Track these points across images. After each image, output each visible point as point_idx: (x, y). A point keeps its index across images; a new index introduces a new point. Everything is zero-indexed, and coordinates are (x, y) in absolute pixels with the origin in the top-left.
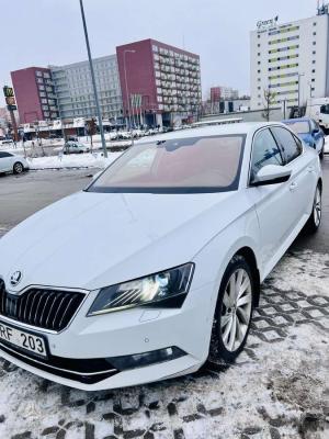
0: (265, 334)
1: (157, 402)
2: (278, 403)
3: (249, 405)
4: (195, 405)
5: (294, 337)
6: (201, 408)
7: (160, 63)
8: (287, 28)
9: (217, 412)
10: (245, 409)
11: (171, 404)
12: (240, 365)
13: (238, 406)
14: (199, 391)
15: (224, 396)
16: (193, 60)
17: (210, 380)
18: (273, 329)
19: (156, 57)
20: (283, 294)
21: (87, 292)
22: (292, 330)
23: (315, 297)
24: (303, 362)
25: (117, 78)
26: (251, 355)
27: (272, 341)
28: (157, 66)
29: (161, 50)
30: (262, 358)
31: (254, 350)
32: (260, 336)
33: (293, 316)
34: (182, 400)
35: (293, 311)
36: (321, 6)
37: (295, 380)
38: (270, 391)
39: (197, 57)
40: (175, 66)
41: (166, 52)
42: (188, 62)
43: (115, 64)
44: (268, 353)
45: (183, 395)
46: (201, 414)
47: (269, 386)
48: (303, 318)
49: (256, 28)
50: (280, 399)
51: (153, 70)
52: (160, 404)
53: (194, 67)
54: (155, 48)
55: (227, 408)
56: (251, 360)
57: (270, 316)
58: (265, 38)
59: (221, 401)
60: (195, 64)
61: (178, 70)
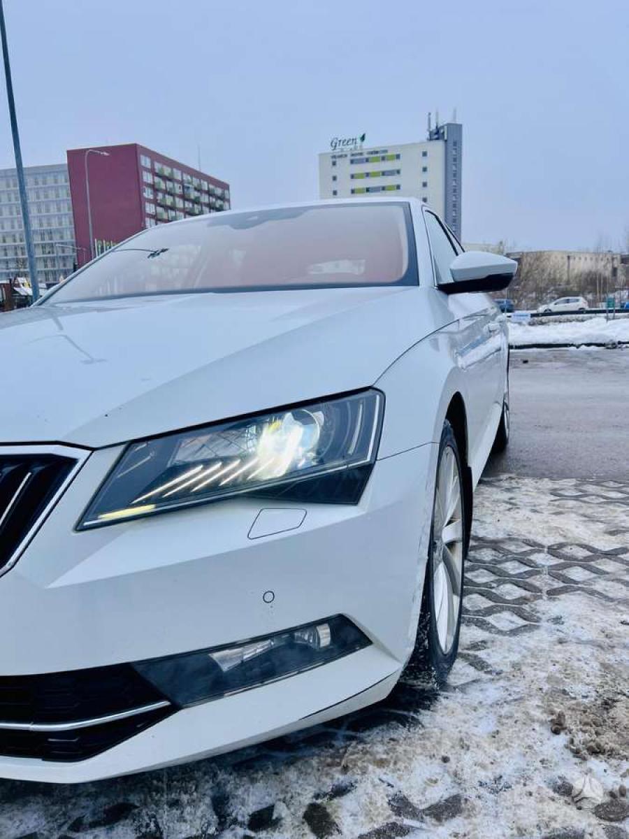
0: (490, 619)
1: (271, 809)
2: (595, 764)
3: (525, 779)
4: (382, 801)
5: (557, 620)
6: (401, 805)
7: (155, 189)
8: (380, 155)
9: (447, 809)
10: (518, 789)
11: (313, 807)
12: (463, 688)
13: (498, 786)
14: (381, 763)
15: (452, 765)
16: (219, 191)
17: (401, 732)
18: (502, 609)
19: (148, 178)
20: (495, 545)
21: (81, 455)
22: (547, 607)
23: (561, 546)
24: (606, 667)
25: (66, 209)
26: (479, 664)
27: (514, 632)
28: (148, 194)
29: (158, 166)
30: (507, 669)
31: (481, 654)
32: (482, 625)
33: (536, 581)
34: (340, 791)
35: (530, 574)
36: (433, 127)
37: (608, 705)
38: (562, 739)
39: (225, 187)
40: (184, 197)
41: (167, 171)
42: (209, 193)
43: (63, 180)
44: (515, 658)
45: (339, 778)
46: (407, 822)
47: (558, 727)
48: (558, 584)
49: (329, 150)
50: (596, 751)
51: (141, 202)
52: (281, 811)
53: (219, 203)
54: (145, 162)
55: (471, 794)
56: (482, 675)
57: (485, 585)
58: (345, 168)
59: (449, 779)
60: (222, 198)
61: (188, 205)
